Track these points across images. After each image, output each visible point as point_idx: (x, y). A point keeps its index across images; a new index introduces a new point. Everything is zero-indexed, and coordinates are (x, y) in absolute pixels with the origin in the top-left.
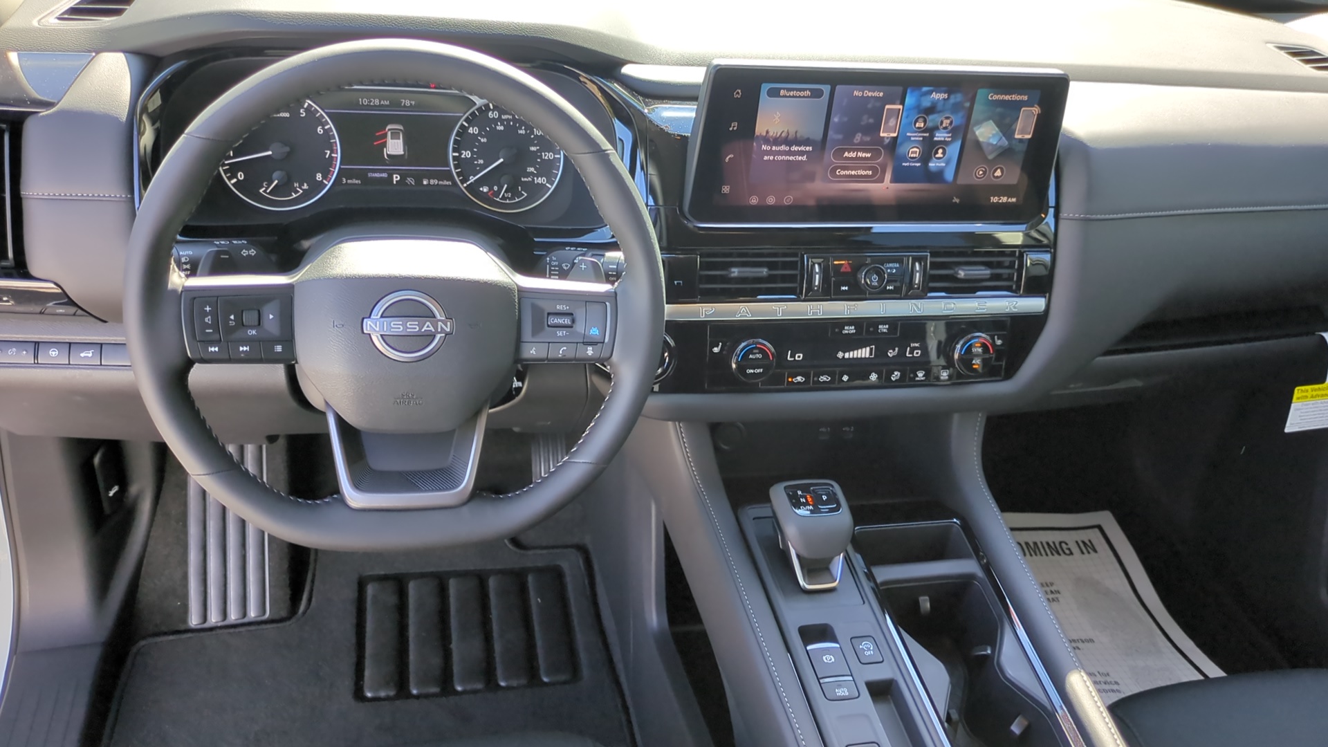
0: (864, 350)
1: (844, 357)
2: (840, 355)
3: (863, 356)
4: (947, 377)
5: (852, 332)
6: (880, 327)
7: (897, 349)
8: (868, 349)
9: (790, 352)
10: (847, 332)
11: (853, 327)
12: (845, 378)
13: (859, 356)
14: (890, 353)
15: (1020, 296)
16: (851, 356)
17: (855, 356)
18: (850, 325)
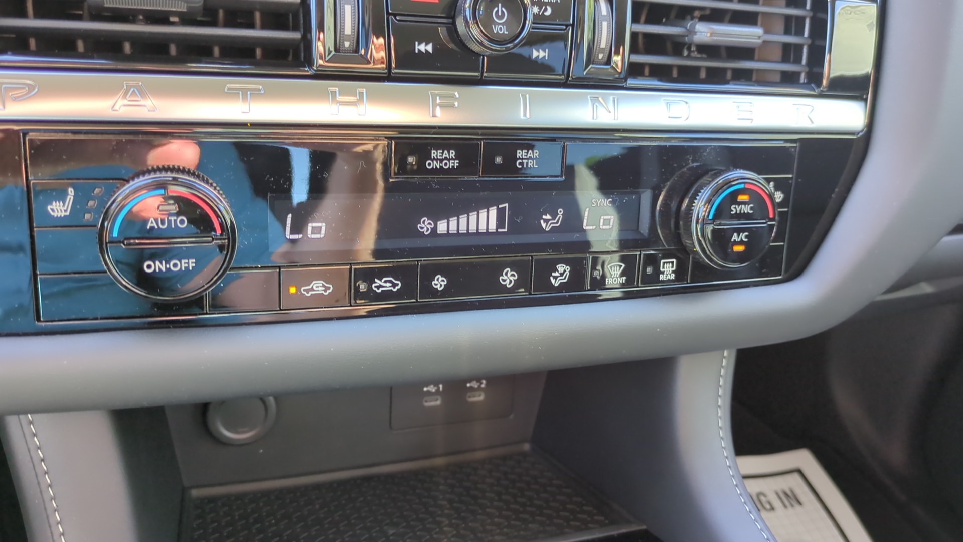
0: (483, 214)
1: (434, 230)
2: (425, 225)
3: (482, 228)
4: (673, 276)
5: (451, 164)
6: (519, 153)
7: (561, 212)
8: (493, 212)
9: (290, 216)
10: (437, 165)
11: (453, 153)
12: (439, 282)
13: (473, 228)
14: (547, 221)
15: (821, 96)
16: (453, 229)
17: (463, 229)
18: (444, 145)
